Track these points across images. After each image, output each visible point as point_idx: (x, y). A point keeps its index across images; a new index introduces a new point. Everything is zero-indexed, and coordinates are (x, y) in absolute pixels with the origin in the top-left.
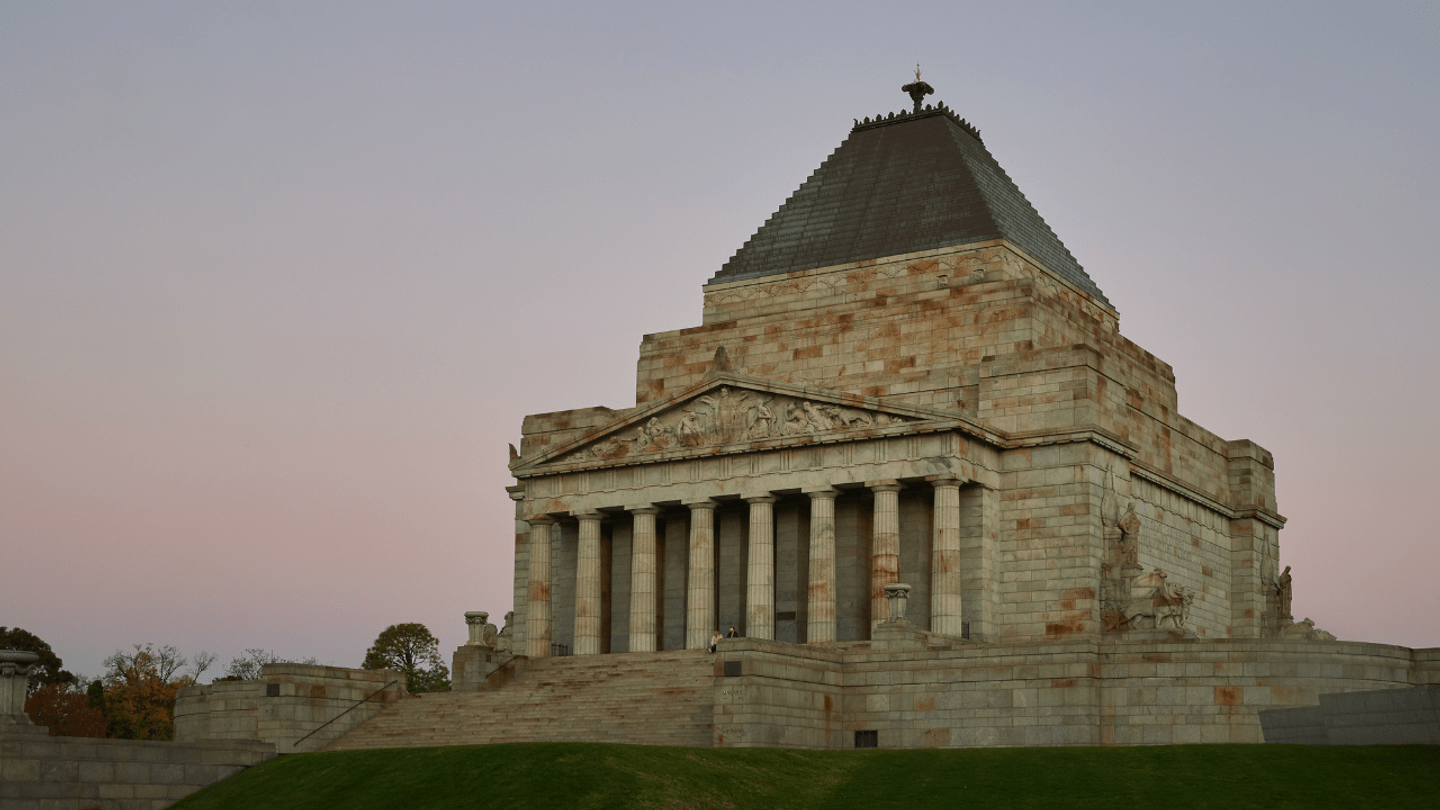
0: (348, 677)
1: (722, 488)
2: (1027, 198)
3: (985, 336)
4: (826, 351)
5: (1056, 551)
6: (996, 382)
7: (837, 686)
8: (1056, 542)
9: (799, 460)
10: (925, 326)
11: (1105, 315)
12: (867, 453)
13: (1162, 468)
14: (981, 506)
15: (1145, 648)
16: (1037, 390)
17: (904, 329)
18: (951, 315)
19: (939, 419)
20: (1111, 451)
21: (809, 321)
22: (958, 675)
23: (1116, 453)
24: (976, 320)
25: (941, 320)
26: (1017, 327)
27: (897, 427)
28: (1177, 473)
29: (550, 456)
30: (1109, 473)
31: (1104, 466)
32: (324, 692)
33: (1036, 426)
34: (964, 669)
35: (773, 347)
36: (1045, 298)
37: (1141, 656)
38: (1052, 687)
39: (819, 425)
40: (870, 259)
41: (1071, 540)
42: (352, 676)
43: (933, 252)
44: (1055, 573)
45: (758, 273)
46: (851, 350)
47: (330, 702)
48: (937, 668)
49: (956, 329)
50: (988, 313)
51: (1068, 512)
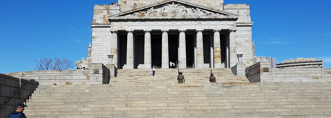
6: (228, 10)
27: (222, 17)
39: (201, 14)
44: (244, 55)
51: (247, 41)
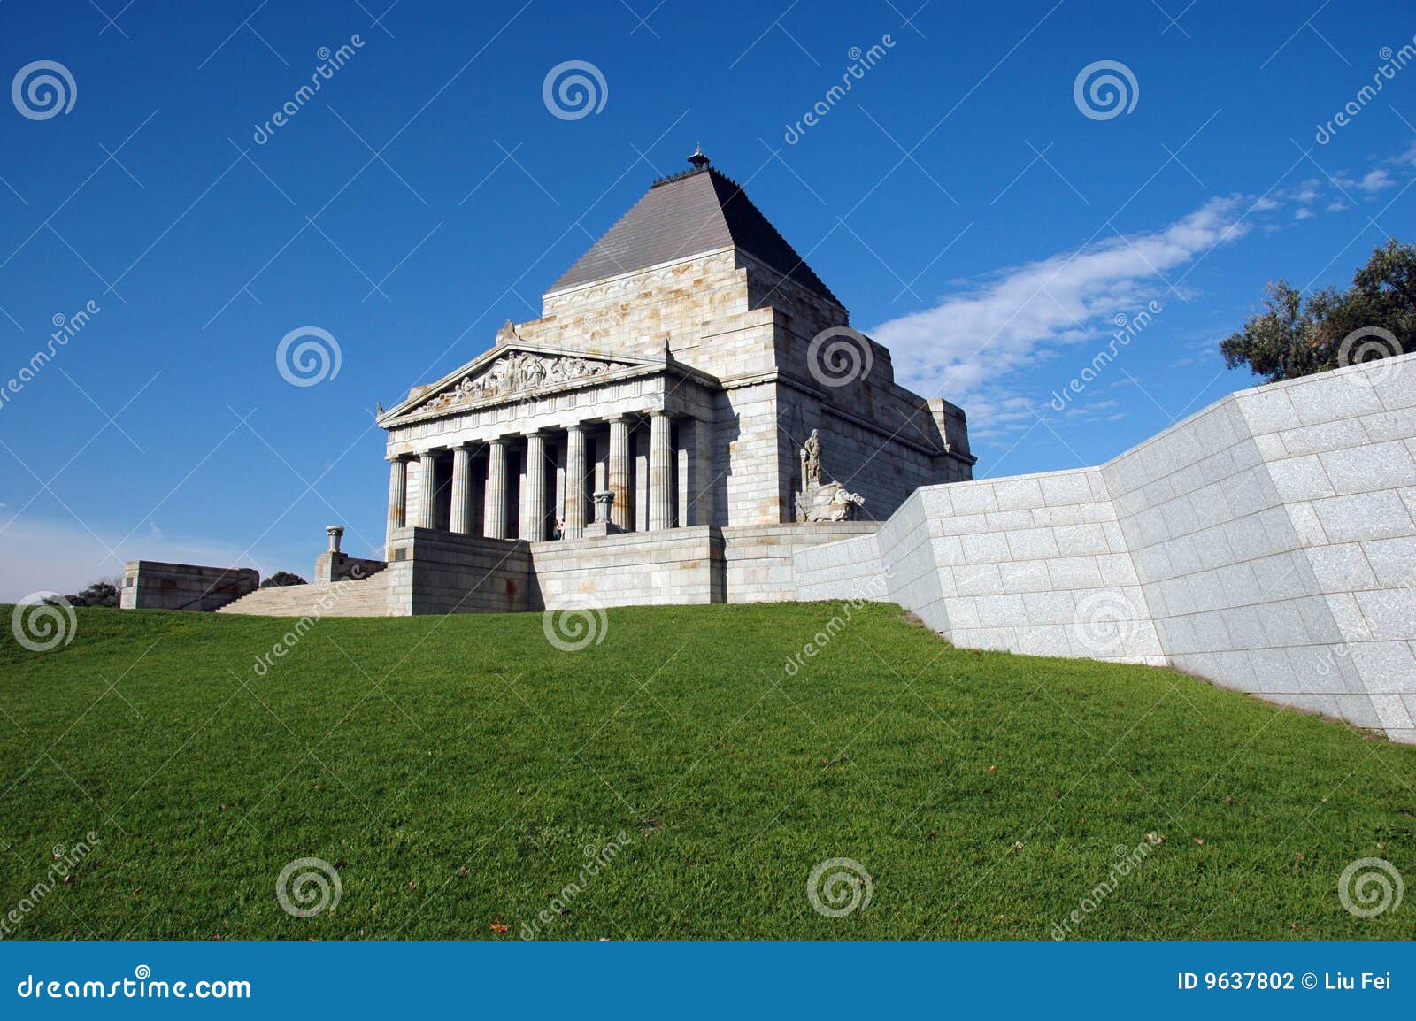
0: (200, 574)
1: (508, 426)
2: (779, 232)
3: (717, 312)
4: (612, 332)
5: (754, 468)
6: (711, 340)
7: (522, 572)
8: (754, 461)
9: (561, 402)
10: (676, 308)
11: (835, 312)
12: (605, 394)
13: (863, 413)
14: (694, 434)
15: (759, 533)
16: (739, 344)
17: (663, 312)
18: (694, 299)
19: (651, 363)
20: (798, 390)
21: (601, 312)
22: (612, 561)
23: (805, 393)
24: (711, 301)
25: (688, 303)
26: (738, 304)
27: (624, 373)
28: (878, 417)
29: (401, 411)
30: (798, 407)
31: (792, 401)
32: (175, 585)
33: (738, 372)
34: (616, 555)
35: (578, 331)
36: (762, 285)
37: (755, 539)
38: (680, 569)
39: (573, 376)
40: (648, 266)
41: (765, 459)
42: (204, 572)
43: (689, 258)
44: (754, 487)
45: (578, 283)
46: (628, 330)
47: (180, 594)
48: (596, 555)
49: (697, 309)
50: (718, 296)
51: (762, 437)
